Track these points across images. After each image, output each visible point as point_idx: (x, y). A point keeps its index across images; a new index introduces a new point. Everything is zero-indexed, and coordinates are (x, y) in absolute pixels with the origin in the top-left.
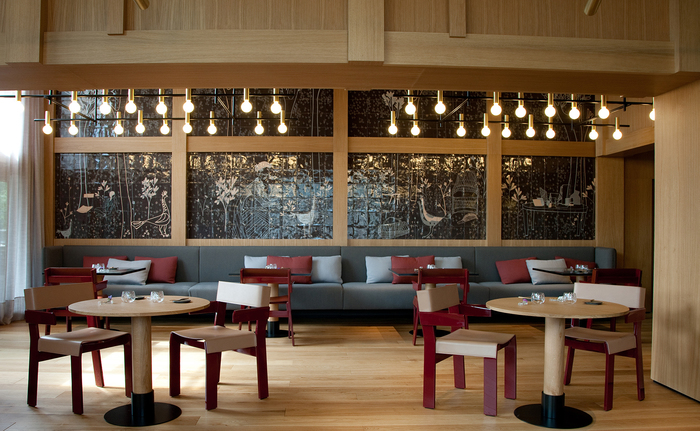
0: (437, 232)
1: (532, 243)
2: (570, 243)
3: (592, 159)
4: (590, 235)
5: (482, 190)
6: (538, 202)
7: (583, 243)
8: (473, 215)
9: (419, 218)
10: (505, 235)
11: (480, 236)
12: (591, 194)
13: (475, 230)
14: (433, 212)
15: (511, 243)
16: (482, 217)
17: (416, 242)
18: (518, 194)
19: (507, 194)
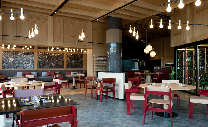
0: (55, 67)
1: (72, 69)
3: (82, 55)
4: (82, 68)
5: (63, 60)
6: (73, 62)
8: (61, 64)
9: (51, 64)
11: (63, 68)
12: (82, 61)
14: (54, 64)
15: (68, 69)
16: (63, 64)
17: (51, 69)
18: (69, 61)
19: (67, 60)
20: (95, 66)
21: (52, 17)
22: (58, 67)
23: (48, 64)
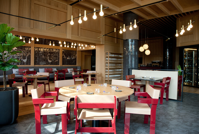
0: (52, 64)
1: (67, 66)
2: (73, 66)
3: (76, 51)
5: (59, 56)
6: (68, 58)
7: (75, 66)
8: (57, 60)
9: (48, 61)
10: (63, 64)
11: (59, 64)
12: (76, 57)
13: (57, 63)
14: (50, 60)
15: (64, 66)
16: (59, 61)
17: (47, 66)
18: (65, 57)
19: (63, 57)
20: (108, 63)
21: (71, 6)
22: (54, 64)
23: (44, 60)
